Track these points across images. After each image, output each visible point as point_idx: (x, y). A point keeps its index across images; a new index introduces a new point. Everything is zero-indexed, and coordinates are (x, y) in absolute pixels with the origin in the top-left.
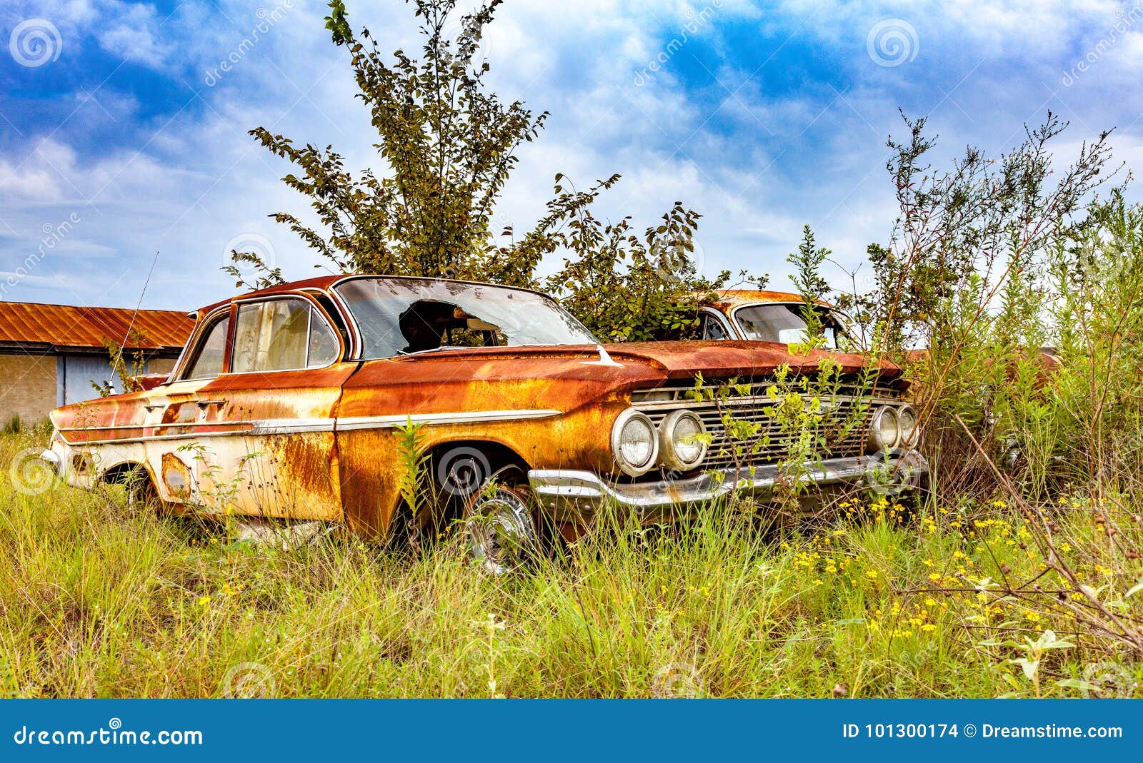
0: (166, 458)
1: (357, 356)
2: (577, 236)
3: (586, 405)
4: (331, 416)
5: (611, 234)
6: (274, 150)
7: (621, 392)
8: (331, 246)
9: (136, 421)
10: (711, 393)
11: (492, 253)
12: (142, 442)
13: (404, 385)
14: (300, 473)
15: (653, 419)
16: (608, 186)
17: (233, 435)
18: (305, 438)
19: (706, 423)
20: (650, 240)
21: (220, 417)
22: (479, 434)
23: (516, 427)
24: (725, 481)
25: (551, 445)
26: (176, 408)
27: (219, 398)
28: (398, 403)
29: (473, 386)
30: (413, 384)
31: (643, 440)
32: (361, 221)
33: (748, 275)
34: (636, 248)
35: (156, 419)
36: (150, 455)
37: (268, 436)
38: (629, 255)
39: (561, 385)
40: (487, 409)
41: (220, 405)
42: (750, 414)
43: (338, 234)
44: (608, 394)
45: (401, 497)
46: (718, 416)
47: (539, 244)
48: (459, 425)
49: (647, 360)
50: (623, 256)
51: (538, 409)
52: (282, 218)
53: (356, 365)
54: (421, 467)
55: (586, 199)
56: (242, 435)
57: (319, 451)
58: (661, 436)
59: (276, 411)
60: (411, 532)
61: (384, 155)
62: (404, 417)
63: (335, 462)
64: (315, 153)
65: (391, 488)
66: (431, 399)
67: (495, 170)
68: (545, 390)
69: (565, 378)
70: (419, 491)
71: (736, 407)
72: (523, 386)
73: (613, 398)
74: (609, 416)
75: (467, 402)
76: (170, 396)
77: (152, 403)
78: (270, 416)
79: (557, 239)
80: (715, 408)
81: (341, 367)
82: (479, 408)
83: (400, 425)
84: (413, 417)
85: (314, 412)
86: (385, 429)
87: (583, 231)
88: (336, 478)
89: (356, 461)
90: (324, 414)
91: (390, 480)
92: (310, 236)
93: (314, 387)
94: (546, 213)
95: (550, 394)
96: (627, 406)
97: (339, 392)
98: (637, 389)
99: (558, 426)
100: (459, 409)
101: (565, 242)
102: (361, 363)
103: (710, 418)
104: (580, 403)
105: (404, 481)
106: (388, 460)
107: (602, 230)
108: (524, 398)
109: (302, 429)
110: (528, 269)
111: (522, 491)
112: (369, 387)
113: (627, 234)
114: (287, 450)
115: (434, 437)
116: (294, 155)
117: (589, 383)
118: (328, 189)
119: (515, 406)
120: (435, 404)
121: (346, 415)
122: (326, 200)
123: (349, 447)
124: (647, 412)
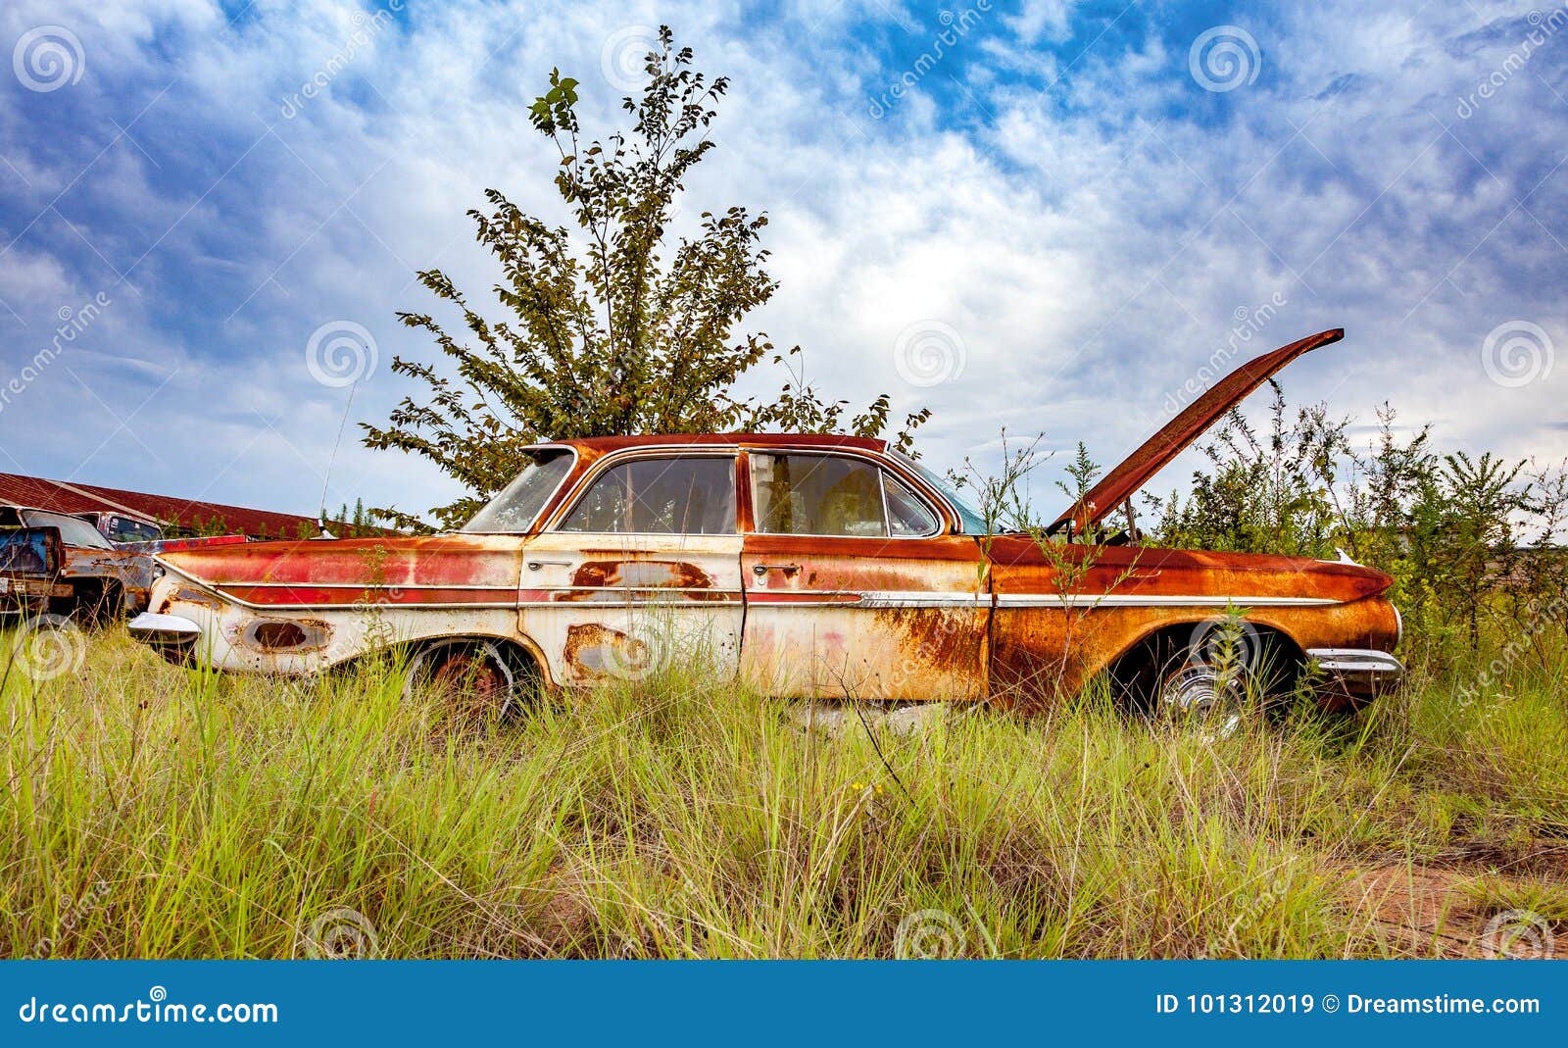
0: (582, 631)
1: (962, 529)
4: (987, 591)
12: (514, 609)
14: (933, 651)
21: (794, 585)
23: (1283, 613)
26: (611, 567)
29: (1209, 573)
30: (1117, 567)
35: (547, 579)
36: (531, 626)
37: (886, 609)
41: (789, 572)
48: (1203, 608)
51: (1308, 598)
53: (971, 539)
57: (966, 629)
59: (893, 583)
63: (985, 639)
66: (1153, 582)
68: (1310, 581)
72: (1283, 576)
75: (1208, 587)
78: (886, 588)
82: (1232, 594)
88: (984, 656)
89: (1028, 638)
90: (975, 588)
93: (947, 559)
95: (1319, 585)
97: (985, 567)
99: (1336, 613)
102: (976, 538)
104: (1357, 595)
108: (1286, 586)
112: (1039, 565)
114: (914, 626)
115: (1163, 618)
119: (1279, 594)
121: (1010, 591)
123: (1014, 624)
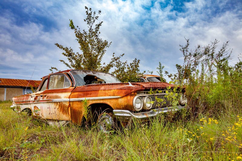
0: (35, 107)
1: (75, 85)
2: (117, 64)
3: (127, 95)
4: (69, 98)
5: (124, 64)
6: (60, 48)
7: (135, 92)
8: (71, 66)
9: (29, 100)
10: (153, 92)
11: (101, 68)
12: (30, 104)
13: (84, 91)
14: (62, 110)
15: (142, 98)
16: (122, 56)
17: (48, 102)
18: (63, 103)
19: (152, 99)
20: (131, 65)
21: (45, 99)
22: (101, 102)
23: (110, 100)
24: (156, 112)
25: (118, 104)
26: (37, 97)
27: (45, 95)
28: (83, 95)
29: (100, 91)
30: (87, 91)
31: (140, 103)
32: (76, 62)
33: (149, 71)
34: (128, 67)
35: (33, 99)
36: (31, 107)
37: (55, 102)
38: (127, 68)
39: (120, 91)
40: (103, 96)
41: (45, 96)
42: (160, 97)
43: (72, 64)
44: (132, 92)
45: (83, 116)
46: (154, 97)
47: (110, 66)
48: (97, 100)
49: (140, 85)
50: (126, 68)
51: (115, 96)
52: (62, 61)
53: (74, 87)
54: (88, 109)
55: (118, 58)
56: (50, 102)
57: (66, 106)
58: (143, 102)
59: (57, 97)
60: (86, 124)
61: (81, 49)
62: (84, 98)
63: (69, 108)
64: (67, 49)
65: (81, 113)
66: (91, 94)
67: (102, 52)
68: (117, 92)
69: (121, 89)
70: (88, 115)
71: (158, 95)
72: (112, 91)
73: (133, 93)
74: (132, 97)
75: (99, 95)
76: (36, 94)
77: (32, 96)
78: (56, 98)
79: (113, 65)
80: (154, 96)
81: (71, 88)
82: (102, 96)
83: (83, 100)
84: (86, 98)
85: (65, 97)
86: (80, 101)
87: (118, 64)
88: (70, 111)
89: (74, 108)
90: (67, 98)
91: (81, 112)
92: (67, 64)
93: (65, 92)
94: (111, 61)
95: (118, 93)
96: (136, 95)
97: (70, 93)
98: (138, 92)
99: (120, 100)
100: (97, 96)
101: (115, 66)
102: (75, 87)
103: (153, 98)
104: (125, 95)
105: (84, 112)
106: (81, 108)
107: (122, 63)
108: (112, 93)
109: (62, 101)
110: (108, 71)
111: (111, 114)
112: (77, 92)
113: (127, 64)
114: (59, 106)
115: (91, 102)
116: (64, 49)
117: (127, 90)
118: (70, 56)
119: (110, 96)
120: (91, 95)
121: (72, 98)
122: (70, 58)
123: (72, 105)
124: (140, 97)
